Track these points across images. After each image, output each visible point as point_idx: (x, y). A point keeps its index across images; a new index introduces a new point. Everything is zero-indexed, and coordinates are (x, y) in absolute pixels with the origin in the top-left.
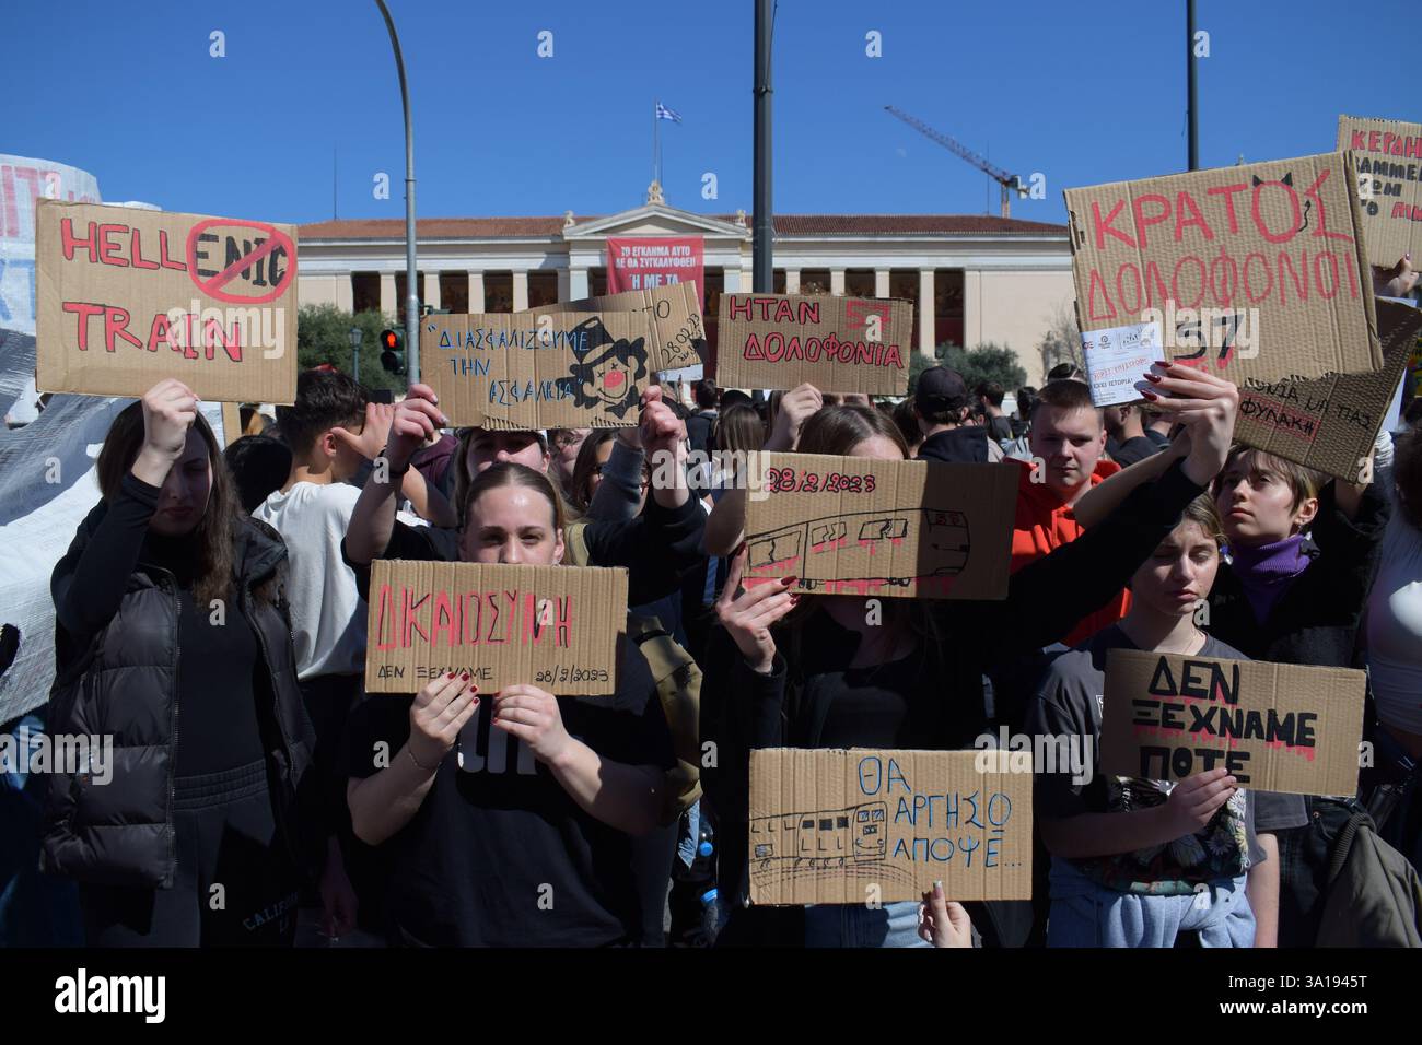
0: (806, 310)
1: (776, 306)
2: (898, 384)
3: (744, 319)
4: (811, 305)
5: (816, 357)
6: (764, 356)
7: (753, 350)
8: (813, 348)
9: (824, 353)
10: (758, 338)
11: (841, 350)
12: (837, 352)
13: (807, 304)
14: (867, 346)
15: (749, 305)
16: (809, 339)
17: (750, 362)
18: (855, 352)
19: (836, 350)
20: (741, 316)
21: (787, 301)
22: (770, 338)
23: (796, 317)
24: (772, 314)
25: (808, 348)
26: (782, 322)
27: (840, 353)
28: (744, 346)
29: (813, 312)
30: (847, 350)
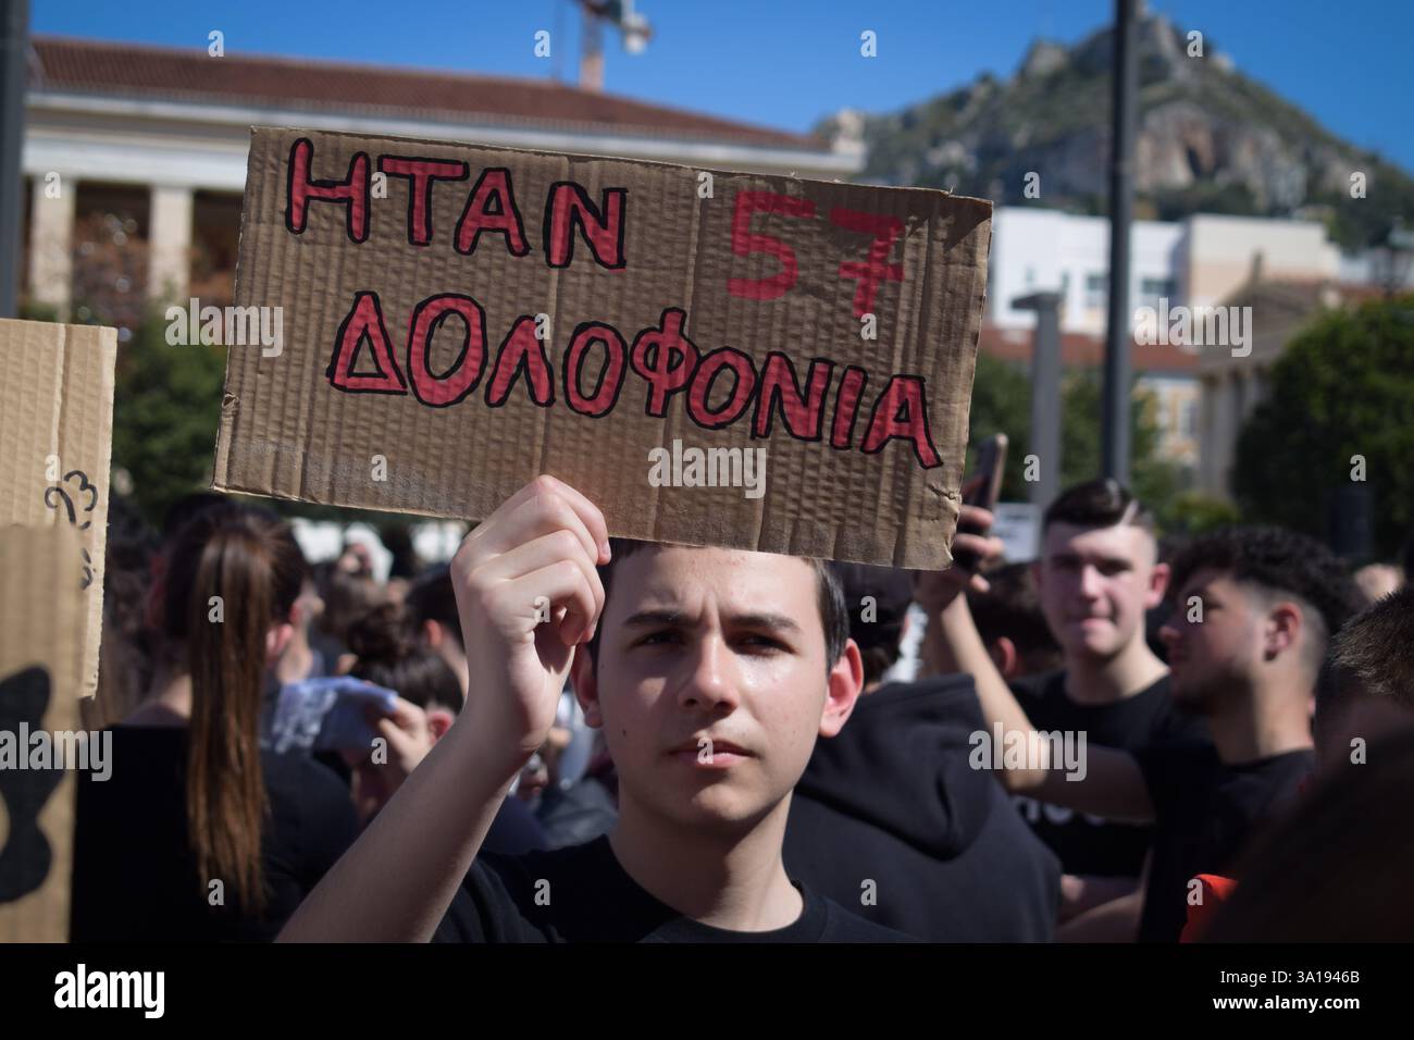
0: (574, 216)
1: (461, 190)
2: (913, 524)
3: (338, 235)
4: (594, 195)
5: (603, 402)
6: (407, 382)
7: (365, 354)
8: (593, 365)
9: (635, 387)
10: (388, 308)
11: (701, 380)
12: (687, 387)
13: (581, 192)
14: (804, 367)
15: (358, 172)
16: (581, 328)
17: (349, 399)
18: (756, 391)
19: (681, 379)
20: (326, 217)
21: (507, 172)
22: (430, 313)
23: (534, 239)
24: (443, 227)
25: (572, 365)
26: (481, 256)
27: (697, 390)
28: (329, 337)
29: (603, 222)
30: (725, 381)
